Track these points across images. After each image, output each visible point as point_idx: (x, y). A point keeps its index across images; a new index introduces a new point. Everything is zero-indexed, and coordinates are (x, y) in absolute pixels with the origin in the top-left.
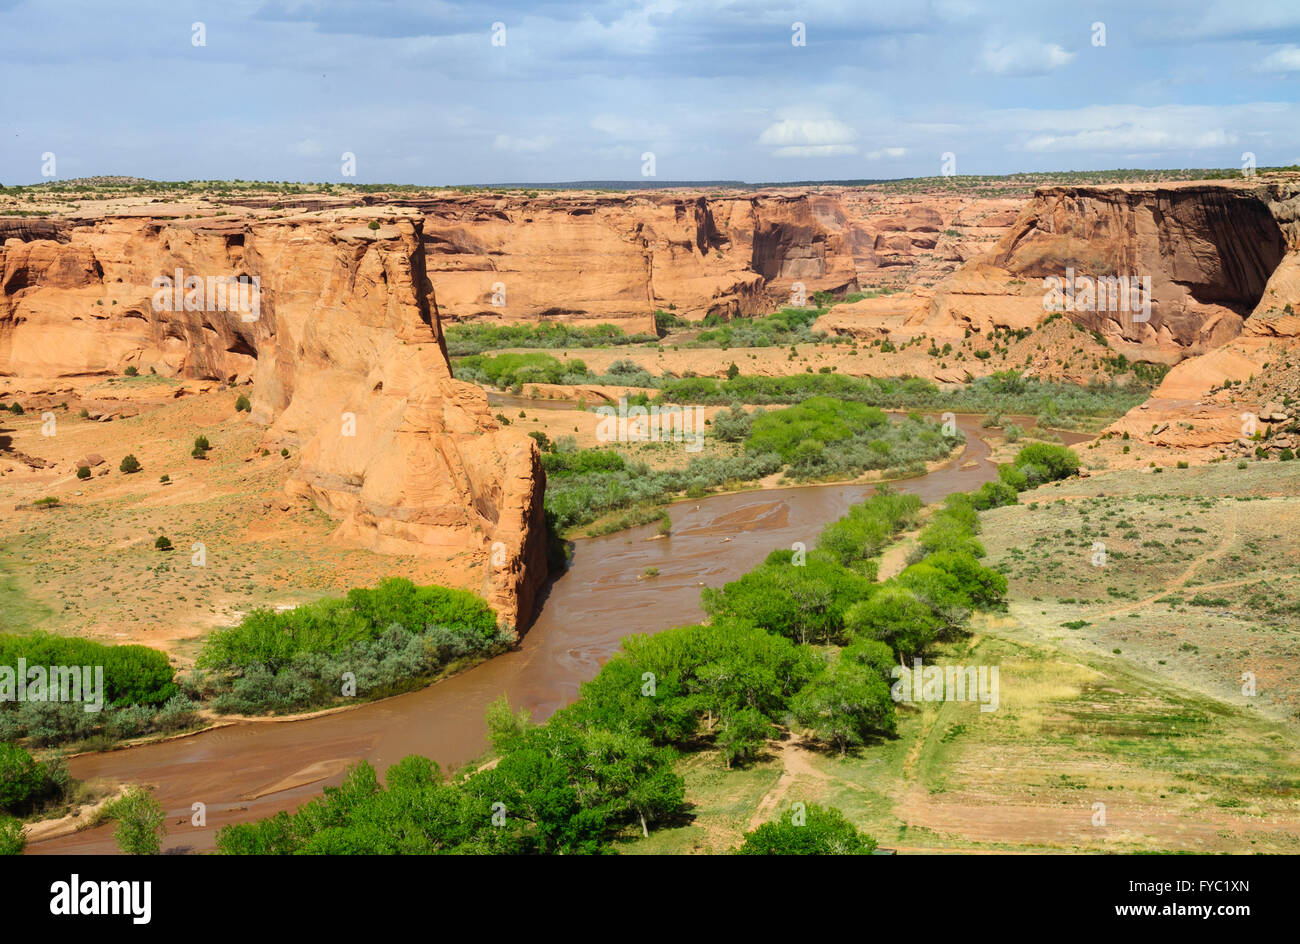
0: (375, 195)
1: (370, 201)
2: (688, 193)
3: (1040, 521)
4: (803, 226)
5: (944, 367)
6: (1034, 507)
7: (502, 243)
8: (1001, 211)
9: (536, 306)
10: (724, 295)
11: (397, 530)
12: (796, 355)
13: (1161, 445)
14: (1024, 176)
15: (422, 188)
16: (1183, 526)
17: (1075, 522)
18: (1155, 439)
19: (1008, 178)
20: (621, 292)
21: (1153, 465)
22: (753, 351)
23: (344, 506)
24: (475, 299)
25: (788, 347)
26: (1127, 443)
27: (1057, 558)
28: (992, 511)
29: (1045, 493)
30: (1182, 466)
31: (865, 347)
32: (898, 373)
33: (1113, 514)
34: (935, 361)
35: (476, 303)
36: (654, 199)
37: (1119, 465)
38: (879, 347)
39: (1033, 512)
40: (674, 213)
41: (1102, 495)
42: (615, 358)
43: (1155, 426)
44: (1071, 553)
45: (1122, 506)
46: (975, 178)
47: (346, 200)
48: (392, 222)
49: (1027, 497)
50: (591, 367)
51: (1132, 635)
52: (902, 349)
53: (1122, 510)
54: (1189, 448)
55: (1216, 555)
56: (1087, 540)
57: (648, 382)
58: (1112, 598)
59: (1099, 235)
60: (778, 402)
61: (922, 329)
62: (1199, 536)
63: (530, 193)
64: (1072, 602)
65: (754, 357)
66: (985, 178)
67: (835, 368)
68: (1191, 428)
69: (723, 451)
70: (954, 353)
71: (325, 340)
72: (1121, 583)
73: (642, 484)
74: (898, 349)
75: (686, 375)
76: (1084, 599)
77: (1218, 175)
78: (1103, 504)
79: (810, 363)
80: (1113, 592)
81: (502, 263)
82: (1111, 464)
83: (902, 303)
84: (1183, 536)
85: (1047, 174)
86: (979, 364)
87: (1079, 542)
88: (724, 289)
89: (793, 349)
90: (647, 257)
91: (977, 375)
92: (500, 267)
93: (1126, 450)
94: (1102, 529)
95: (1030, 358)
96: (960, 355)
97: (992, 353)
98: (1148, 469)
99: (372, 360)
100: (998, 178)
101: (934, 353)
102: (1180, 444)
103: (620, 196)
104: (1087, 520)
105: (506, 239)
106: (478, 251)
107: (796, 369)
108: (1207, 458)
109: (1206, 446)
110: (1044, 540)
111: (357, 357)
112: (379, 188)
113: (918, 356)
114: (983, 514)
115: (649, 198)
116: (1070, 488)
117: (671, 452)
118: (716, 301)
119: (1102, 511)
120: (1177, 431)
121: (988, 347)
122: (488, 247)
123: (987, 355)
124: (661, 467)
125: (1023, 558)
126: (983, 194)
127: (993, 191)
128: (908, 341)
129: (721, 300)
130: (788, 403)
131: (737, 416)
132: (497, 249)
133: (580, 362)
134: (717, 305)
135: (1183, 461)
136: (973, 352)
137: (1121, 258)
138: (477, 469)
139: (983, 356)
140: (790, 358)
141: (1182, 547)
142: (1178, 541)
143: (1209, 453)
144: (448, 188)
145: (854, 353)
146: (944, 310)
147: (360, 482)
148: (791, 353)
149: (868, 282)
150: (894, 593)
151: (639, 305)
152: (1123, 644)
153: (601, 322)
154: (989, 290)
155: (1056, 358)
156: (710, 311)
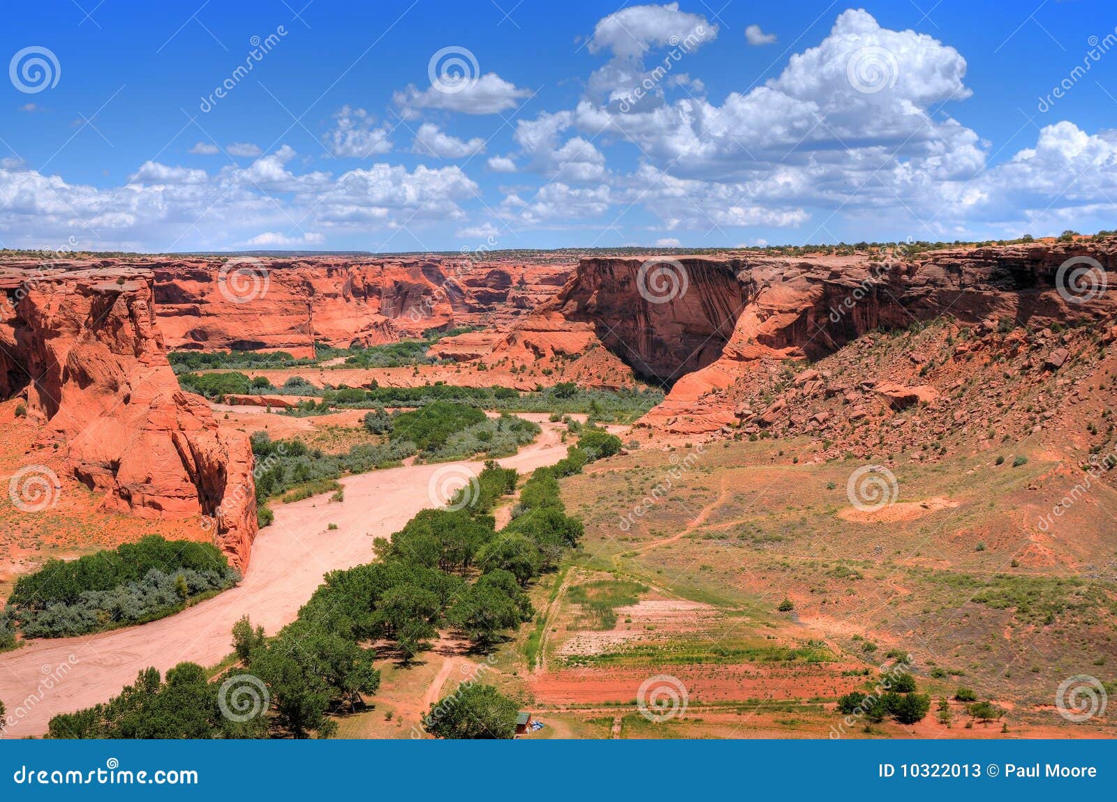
0: (109, 260)
1: (106, 265)
2: (335, 259)
3: (599, 486)
4: (416, 283)
5: (521, 380)
6: (594, 476)
7: (203, 294)
8: (552, 273)
9: (228, 339)
10: (362, 331)
11: (146, 501)
12: (417, 373)
13: (673, 432)
14: (565, 250)
15: (142, 255)
16: (694, 486)
17: (624, 486)
18: (669, 428)
19: (554, 251)
20: (290, 329)
21: (669, 446)
22: (388, 370)
23: (104, 485)
24: (184, 334)
25: (412, 368)
26: (651, 431)
27: (615, 510)
28: (566, 479)
29: (599, 467)
30: (688, 446)
31: (466, 367)
32: (490, 385)
33: (647, 479)
34: (515, 377)
35: (184, 337)
36: (311, 263)
37: (646, 446)
38: (476, 367)
39: (593, 479)
40: (326, 273)
41: (638, 467)
42: (290, 376)
43: (669, 420)
44: (623, 506)
45: (652, 473)
46: (533, 251)
47: (89, 263)
48: (132, 278)
49: (588, 469)
50: (273, 382)
51: (669, 560)
52: (492, 368)
53: (653, 477)
54: (691, 435)
55: (716, 504)
56: (633, 497)
57: (315, 392)
58: (652, 536)
59: (624, 291)
60: (408, 407)
61: (505, 354)
62: (706, 493)
63: (222, 258)
64: (626, 539)
65: (389, 375)
66: (539, 251)
67: (445, 382)
68: (692, 421)
69: (373, 441)
70: (528, 371)
71: (84, 364)
72: (657, 525)
73: (319, 464)
74: (489, 368)
75: (341, 387)
76: (635, 537)
77: (700, 251)
78: (640, 473)
79: (428, 378)
80: (653, 532)
81: (203, 308)
82: (641, 446)
83: (489, 336)
84: (694, 493)
85: (580, 249)
86: (545, 378)
87: (626, 499)
88: (362, 327)
89: (416, 369)
90: (309, 305)
91: (545, 386)
92: (202, 311)
93: (651, 436)
94: (642, 489)
95: (579, 375)
96: (532, 372)
97: (554, 370)
98: (666, 449)
99: (120, 378)
100: (548, 251)
101: (514, 371)
102: (685, 431)
103: (287, 261)
104: (631, 483)
105: (206, 291)
106: (186, 301)
107: (418, 383)
108: (704, 440)
109: (701, 433)
110: (603, 498)
111: (109, 377)
112: (111, 255)
113: (503, 373)
114: (561, 481)
115: (309, 263)
116: (615, 464)
117: (337, 442)
118: (357, 336)
119: (640, 477)
120: (683, 422)
121: (551, 366)
122: (194, 297)
123: (550, 373)
124: (332, 453)
125: (591, 511)
126: (538, 261)
127: (545, 260)
128: (496, 363)
129: (361, 335)
130: (415, 407)
131: (380, 415)
132: (200, 298)
133: (264, 378)
134: (358, 339)
135: (689, 443)
136: (541, 369)
137: (639, 306)
138: (205, 456)
139: (548, 373)
140: (414, 375)
141: (694, 500)
142: (692, 497)
143: (703, 437)
144: (160, 255)
145: (458, 371)
146: (520, 342)
147: (115, 467)
148: (414, 371)
149: (461, 322)
150: (512, 537)
151: (304, 338)
152: (663, 567)
153: (276, 350)
154: (552, 327)
155: (597, 374)
156: (353, 343)
